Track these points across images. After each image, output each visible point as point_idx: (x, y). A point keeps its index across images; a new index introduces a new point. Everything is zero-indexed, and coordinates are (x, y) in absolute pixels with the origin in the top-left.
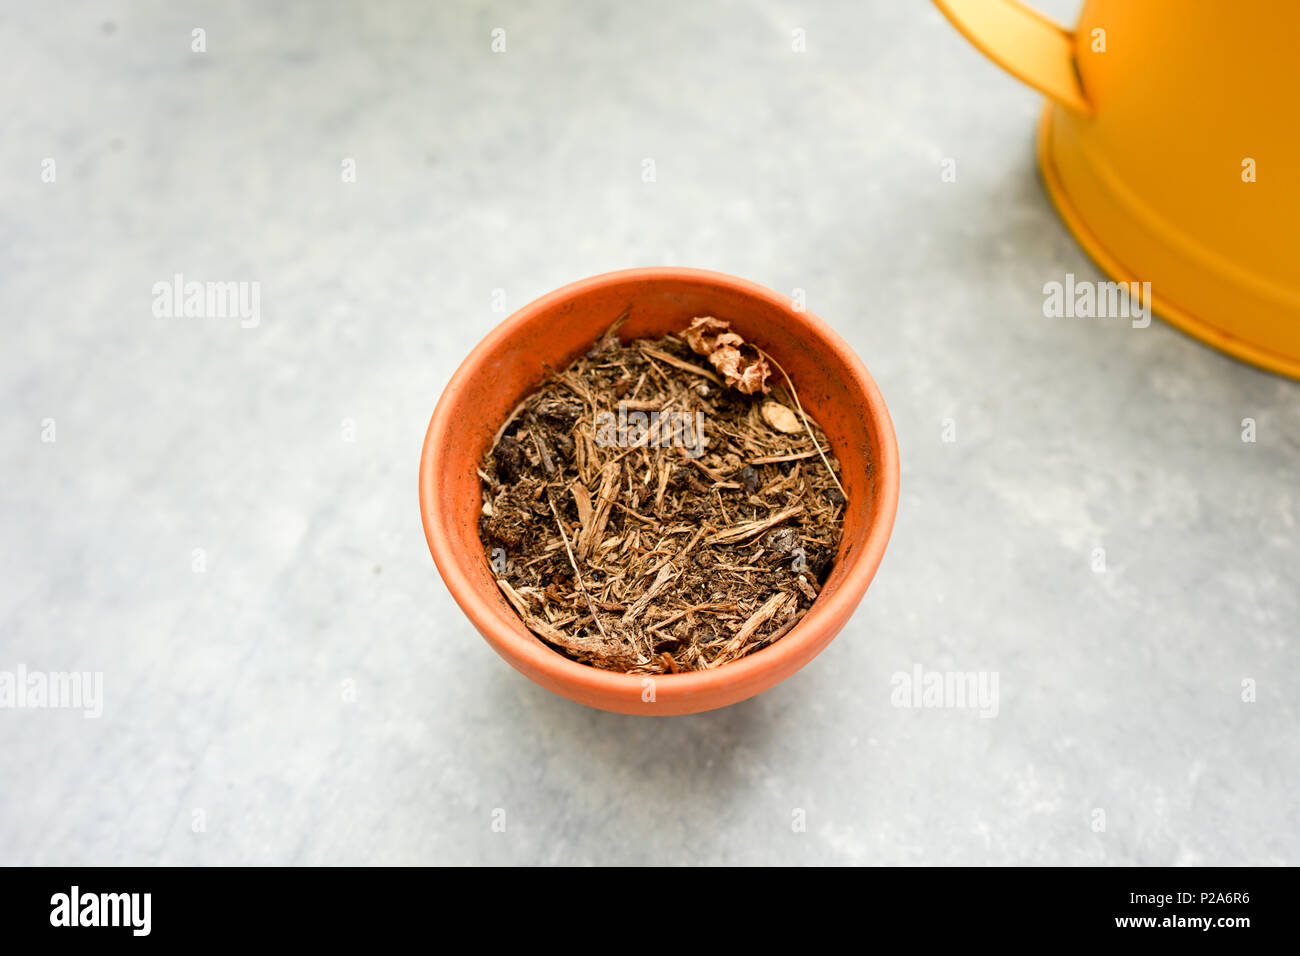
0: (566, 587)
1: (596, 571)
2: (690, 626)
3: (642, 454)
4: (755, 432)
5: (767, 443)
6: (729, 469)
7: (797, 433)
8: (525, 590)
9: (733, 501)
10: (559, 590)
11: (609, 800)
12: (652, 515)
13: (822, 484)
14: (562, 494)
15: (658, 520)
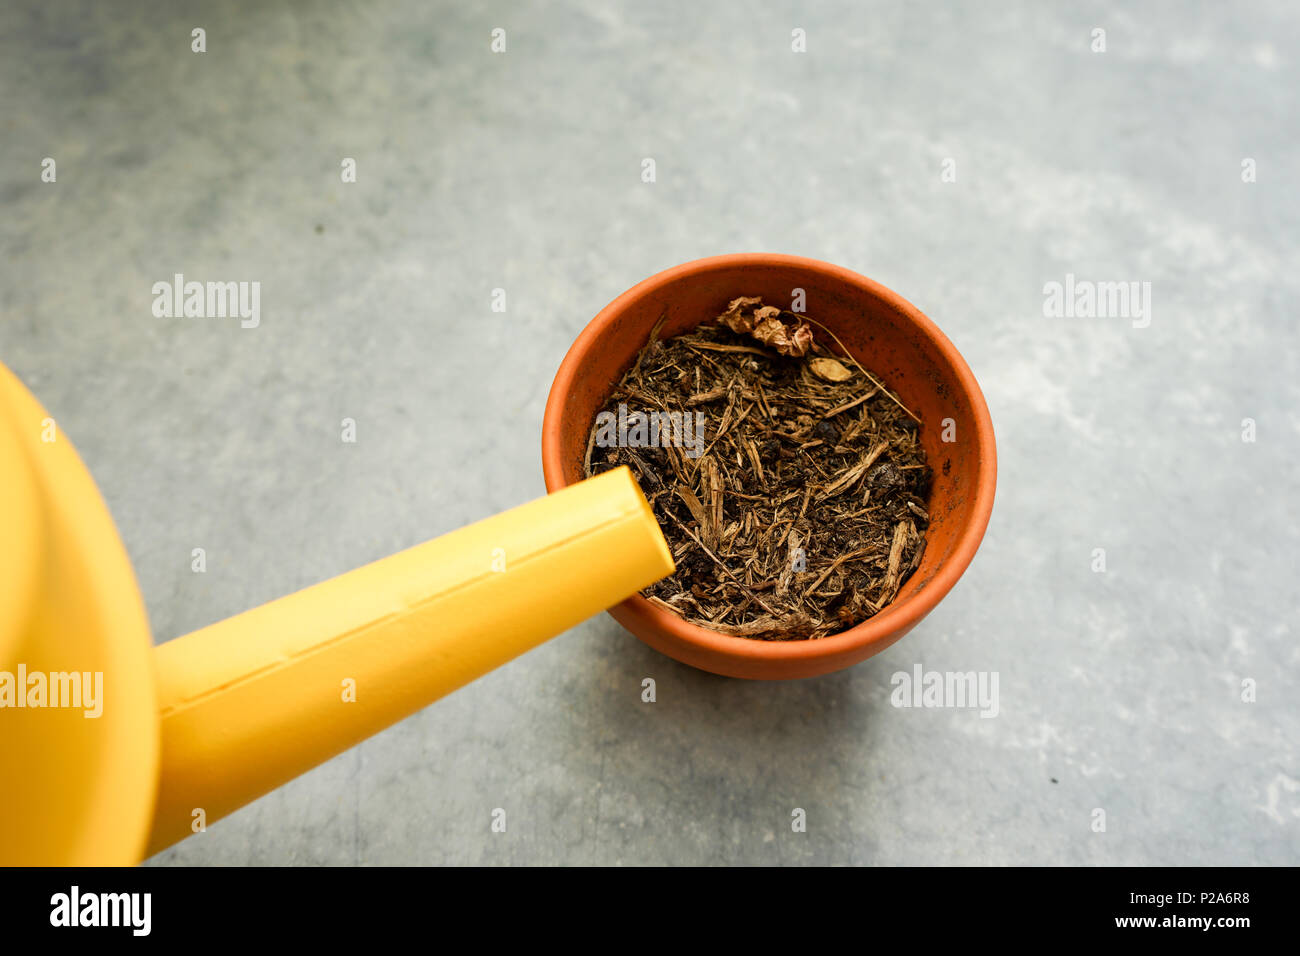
0: (708, 583)
1: (731, 559)
2: (842, 578)
3: (728, 440)
4: (813, 389)
5: (829, 396)
6: (806, 429)
7: (851, 379)
8: (675, 598)
9: (822, 458)
10: (703, 588)
11: (760, 769)
12: (758, 492)
13: (891, 417)
14: (671, 499)
15: (765, 495)
